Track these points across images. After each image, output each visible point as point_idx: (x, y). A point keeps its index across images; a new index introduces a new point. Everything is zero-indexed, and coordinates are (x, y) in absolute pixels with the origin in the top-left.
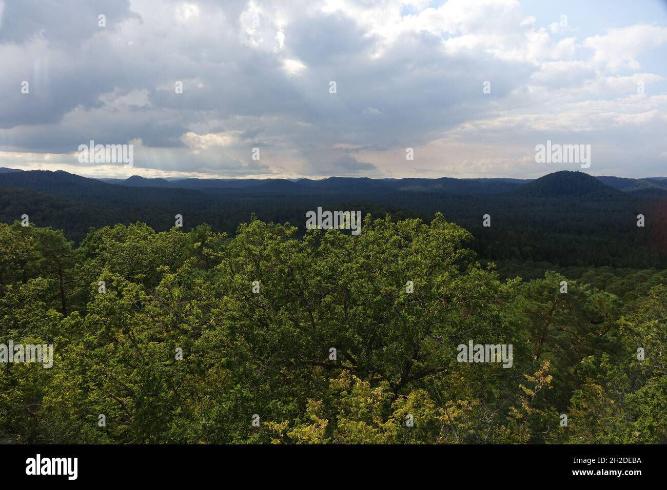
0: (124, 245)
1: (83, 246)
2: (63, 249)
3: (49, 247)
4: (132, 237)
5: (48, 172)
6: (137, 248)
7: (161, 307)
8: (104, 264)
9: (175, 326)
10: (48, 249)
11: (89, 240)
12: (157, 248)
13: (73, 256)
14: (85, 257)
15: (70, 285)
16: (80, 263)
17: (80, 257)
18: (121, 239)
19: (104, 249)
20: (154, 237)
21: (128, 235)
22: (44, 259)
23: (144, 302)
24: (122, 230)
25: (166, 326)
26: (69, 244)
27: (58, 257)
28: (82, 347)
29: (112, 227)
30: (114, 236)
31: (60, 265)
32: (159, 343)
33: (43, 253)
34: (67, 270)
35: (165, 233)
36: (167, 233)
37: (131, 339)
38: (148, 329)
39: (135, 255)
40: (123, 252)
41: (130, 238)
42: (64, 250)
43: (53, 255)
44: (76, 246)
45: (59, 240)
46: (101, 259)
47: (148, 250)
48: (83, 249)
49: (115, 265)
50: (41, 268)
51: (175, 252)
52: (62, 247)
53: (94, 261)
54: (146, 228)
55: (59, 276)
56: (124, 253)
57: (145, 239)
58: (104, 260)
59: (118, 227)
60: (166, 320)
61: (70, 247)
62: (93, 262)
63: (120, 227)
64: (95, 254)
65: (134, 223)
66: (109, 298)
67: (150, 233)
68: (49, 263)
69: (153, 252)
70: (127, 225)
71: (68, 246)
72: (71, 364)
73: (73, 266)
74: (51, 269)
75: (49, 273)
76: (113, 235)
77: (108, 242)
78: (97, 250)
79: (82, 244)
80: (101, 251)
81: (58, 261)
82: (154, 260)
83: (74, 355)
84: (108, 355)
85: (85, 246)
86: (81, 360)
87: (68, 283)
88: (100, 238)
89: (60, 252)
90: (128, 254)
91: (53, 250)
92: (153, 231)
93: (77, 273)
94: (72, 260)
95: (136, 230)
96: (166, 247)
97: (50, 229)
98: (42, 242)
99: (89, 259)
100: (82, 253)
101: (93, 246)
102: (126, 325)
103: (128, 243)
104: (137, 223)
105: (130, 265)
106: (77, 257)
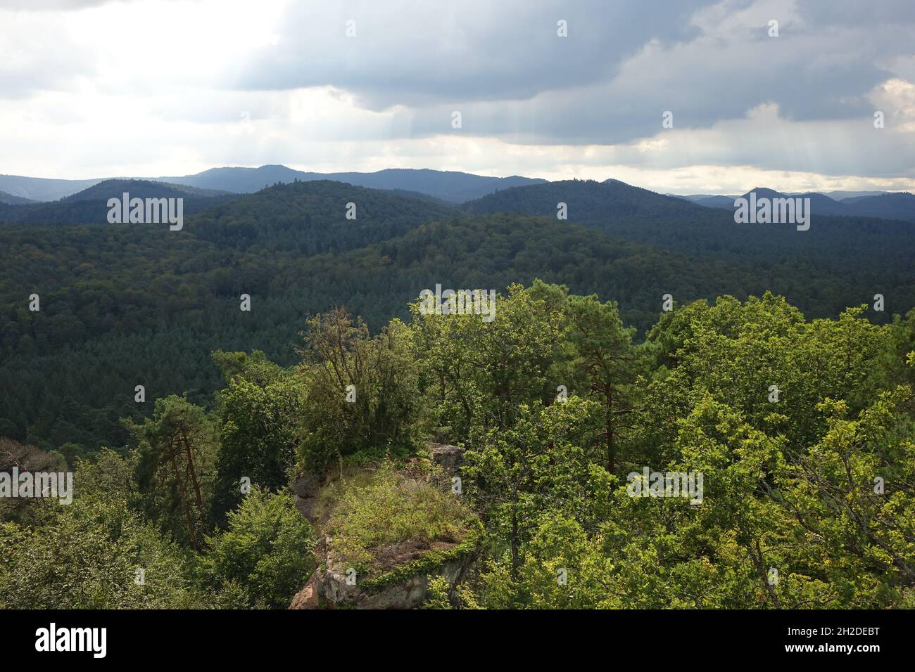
0: (734, 343)
1: (653, 339)
2: (617, 343)
3: (592, 337)
4: (754, 326)
5: (591, 183)
6: (764, 352)
7: (820, 496)
8: (691, 381)
9: (853, 548)
10: (588, 341)
11: (664, 327)
12: (809, 357)
13: (634, 359)
14: (654, 363)
15: (625, 420)
16: (646, 376)
17: (645, 362)
18: (728, 328)
19: (693, 349)
20: (801, 330)
21: (744, 323)
22: (581, 360)
23: (781, 479)
24: (733, 309)
25: (835, 543)
26: (627, 333)
27: (606, 357)
28: (655, 554)
29: (712, 303)
30: (715, 323)
31: (610, 375)
32: (812, 580)
33: (579, 348)
34: (620, 387)
35: (827, 322)
36: (833, 323)
37: (754, 558)
38: (780, 541)
39: (758, 368)
40: (732, 357)
41: (749, 329)
42: (617, 345)
43: (597, 353)
44: (639, 338)
45: (609, 324)
46: (686, 371)
47: (788, 359)
48: (653, 346)
49: (715, 386)
50: (576, 378)
51: (850, 369)
52: (615, 338)
53: (673, 373)
54: (784, 308)
55: (605, 398)
56: (734, 361)
57: (781, 332)
58: (692, 374)
59: (725, 303)
60: (834, 528)
61: (628, 339)
62: (672, 375)
63: (727, 303)
64: (676, 360)
65: (759, 294)
66: (712, 457)
67: (794, 321)
68: (588, 369)
69: (799, 363)
70: (743, 300)
71: (626, 336)
72: (633, 585)
73: (632, 379)
74: (592, 381)
75: (587, 388)
76: (713, 320)
77: (703, 334)
78: (680, 351)
79: (650, 336)
80: (687, 352)
81: (606, 367)
82: (800, 384)
83: (639, 568)
84: (704, 582)
85: (657, 340)
86: (651, 581)
87: (620, 414)
88: (685, 326)
89: (610, 347)
90: (743, 365)
91: (598, 342)
92: (800, 316)
93: (638, 395)
94: (631, 367)
95: (761, 312)
96: (828, 357)
97: (594, 299)
98: (580, 326)
99: (664, 367)
100: (651, 354)
101: (672, 341)
102: (744, 523)
103: (744, 340)
104: (764, 296)
105: (747, 389)
106: (640, 361)
